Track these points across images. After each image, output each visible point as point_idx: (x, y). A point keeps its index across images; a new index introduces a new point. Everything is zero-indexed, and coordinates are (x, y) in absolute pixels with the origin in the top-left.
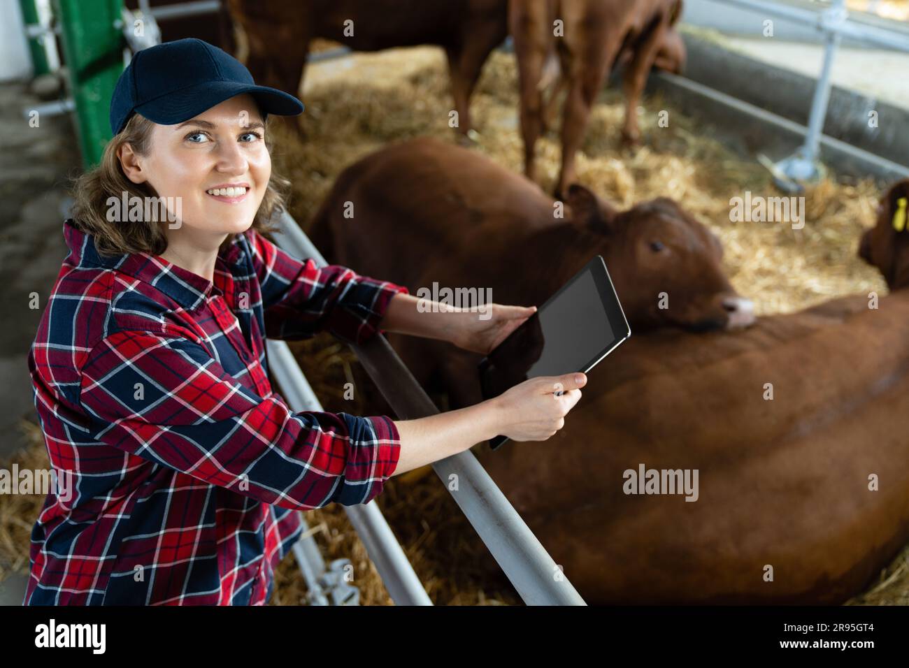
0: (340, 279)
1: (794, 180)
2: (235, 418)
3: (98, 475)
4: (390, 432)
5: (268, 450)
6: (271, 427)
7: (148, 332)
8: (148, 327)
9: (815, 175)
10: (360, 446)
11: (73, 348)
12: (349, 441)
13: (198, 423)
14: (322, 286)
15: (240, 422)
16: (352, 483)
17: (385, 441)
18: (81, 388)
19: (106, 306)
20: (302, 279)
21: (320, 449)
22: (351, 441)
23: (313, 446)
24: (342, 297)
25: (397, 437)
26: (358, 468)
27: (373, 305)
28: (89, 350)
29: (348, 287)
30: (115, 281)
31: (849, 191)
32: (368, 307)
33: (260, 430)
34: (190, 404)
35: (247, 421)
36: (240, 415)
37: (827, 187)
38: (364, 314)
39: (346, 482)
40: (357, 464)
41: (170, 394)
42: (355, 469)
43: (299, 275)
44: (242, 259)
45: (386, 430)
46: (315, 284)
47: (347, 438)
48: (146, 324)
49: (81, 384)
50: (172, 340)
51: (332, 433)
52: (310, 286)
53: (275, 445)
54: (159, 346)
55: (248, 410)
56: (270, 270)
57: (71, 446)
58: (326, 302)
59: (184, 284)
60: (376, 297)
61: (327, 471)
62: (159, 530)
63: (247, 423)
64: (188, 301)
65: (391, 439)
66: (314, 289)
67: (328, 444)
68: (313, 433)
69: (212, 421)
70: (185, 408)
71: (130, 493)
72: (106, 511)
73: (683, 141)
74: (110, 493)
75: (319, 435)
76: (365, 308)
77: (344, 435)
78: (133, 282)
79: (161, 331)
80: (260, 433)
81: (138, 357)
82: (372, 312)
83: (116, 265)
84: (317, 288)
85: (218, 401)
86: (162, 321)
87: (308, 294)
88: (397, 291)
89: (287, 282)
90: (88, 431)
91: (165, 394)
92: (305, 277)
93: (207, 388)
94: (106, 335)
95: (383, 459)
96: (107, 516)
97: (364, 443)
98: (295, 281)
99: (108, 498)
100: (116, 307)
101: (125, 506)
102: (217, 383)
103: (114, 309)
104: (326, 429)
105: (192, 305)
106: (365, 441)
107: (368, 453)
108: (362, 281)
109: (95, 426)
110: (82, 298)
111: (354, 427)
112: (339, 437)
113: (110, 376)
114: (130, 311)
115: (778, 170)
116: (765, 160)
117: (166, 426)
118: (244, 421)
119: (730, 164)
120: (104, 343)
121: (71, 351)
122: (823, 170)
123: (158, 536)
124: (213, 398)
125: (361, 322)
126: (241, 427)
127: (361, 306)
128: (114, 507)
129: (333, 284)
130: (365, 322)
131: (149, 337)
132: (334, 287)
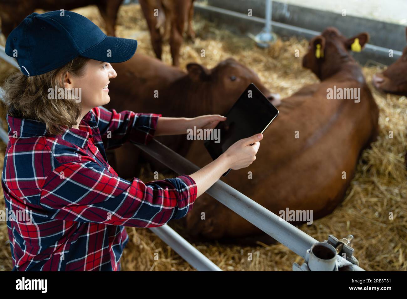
0: (129, 117)
1: (265, 42)
2: (124, 193)
3: (50, 236)
4: (191, 181)
5: (142, 204)
6: (140, 193)
7: (74, 162)
8: (73, 160)
9: (272, 39)
10: (182, 191)
11: (36, 178)
12: (176, 190)
13: (107, 199)
14: (122, 121)
15: (127, 194)
16: (182, 209)
17: (191, 186)
18: (41, 196)
19: (50, 154)
20: (114, 120)
21: (165, 197)
22: (178, 190)
23: (162, 197)
24: (134, 124)
25: (194, 183)
26: (183, 202)
27: (150, 125)
28: (46, 178)
29: (135, 119)
30: (47, 141)
31: (287, 43)
32: (148, 126)
33: (136, 196)
34: (102, 192)
35: (130, 193)
36: (126, 191)
37: (278, 43)
38: (147, 130)
39: (179, 209)
40: (183, 200)
41: (91, 190)
42: (182, 202)
43: (112, 118)
44: (93, 118)
45: (189, 181)
46: (120, 121)
47: (175, 189)
48: (72, 159)
49: (41, 195)
50: (86, 164)
51: (167, 189)
52: (117, 122)
53: (145, 201)
54: (81, 168)
55: (128, 187)
56: (99, 119)
57: (35, 225)
58: (127, 128)
59: (76, 136)
60: (150, 121)
61: (170, 207)
62: (85, 255)
63: (130, 194)
64: (80, 144)
65: (192, 184)
66: (119, 123)
67: (167, 194)
68: (160, 191)
69: (113, 197)
70: (99, 194)
71: (67, 241)
72: (56, 252)
73: (213, 33)
74: (57, 243)
75: (163, 192)
76: (147, 127)
77: (173, 188)
78: (55, 140)
79: (79, 160)
80: (137, 197)
81: (72, 175)
82: (150, 128)
83: (44, 133)
84: (121, 123)
85: (114, 187)
86: (77, 155)
87: (117, 126)
88: (158, 117)
89: (107, 123)
90: (47, 216)
91: (88, 190)
92: (115, 119)
93: (107, 182)
94: (54, 168)
95: (192, 194)
96: (56, 254)
97: (183, 190)
98: (111, 122)
99: (56, 245)
100: (55, 154)
101: (65, 247)
102: (110, 179)
103: (54, 155)
104: (164, 188)
105: (82, 145)
106: (183, 188)
107: (186, 193)
108: (140, 115)
109: (50, 213)
110: (33, 152)
111: (176, 184)
112: (171, 190)
113: (58, 188)
114: (62, 154)
115: (257, 39)
116: (251, 36)
117: (91, 204)
118: (128, 193)
119: (235, 40)
120: (54, 173)
121: (35, 180)
122: (275, 36)
123: (85, 258)
124: (111, 186)
125: (146, 134)
126: (128, 196)
127: (145, 126)
128: (59, 249)
129: (127, 119)
130: (148, 133)
131: (75, 164)
132: (128, 121)
